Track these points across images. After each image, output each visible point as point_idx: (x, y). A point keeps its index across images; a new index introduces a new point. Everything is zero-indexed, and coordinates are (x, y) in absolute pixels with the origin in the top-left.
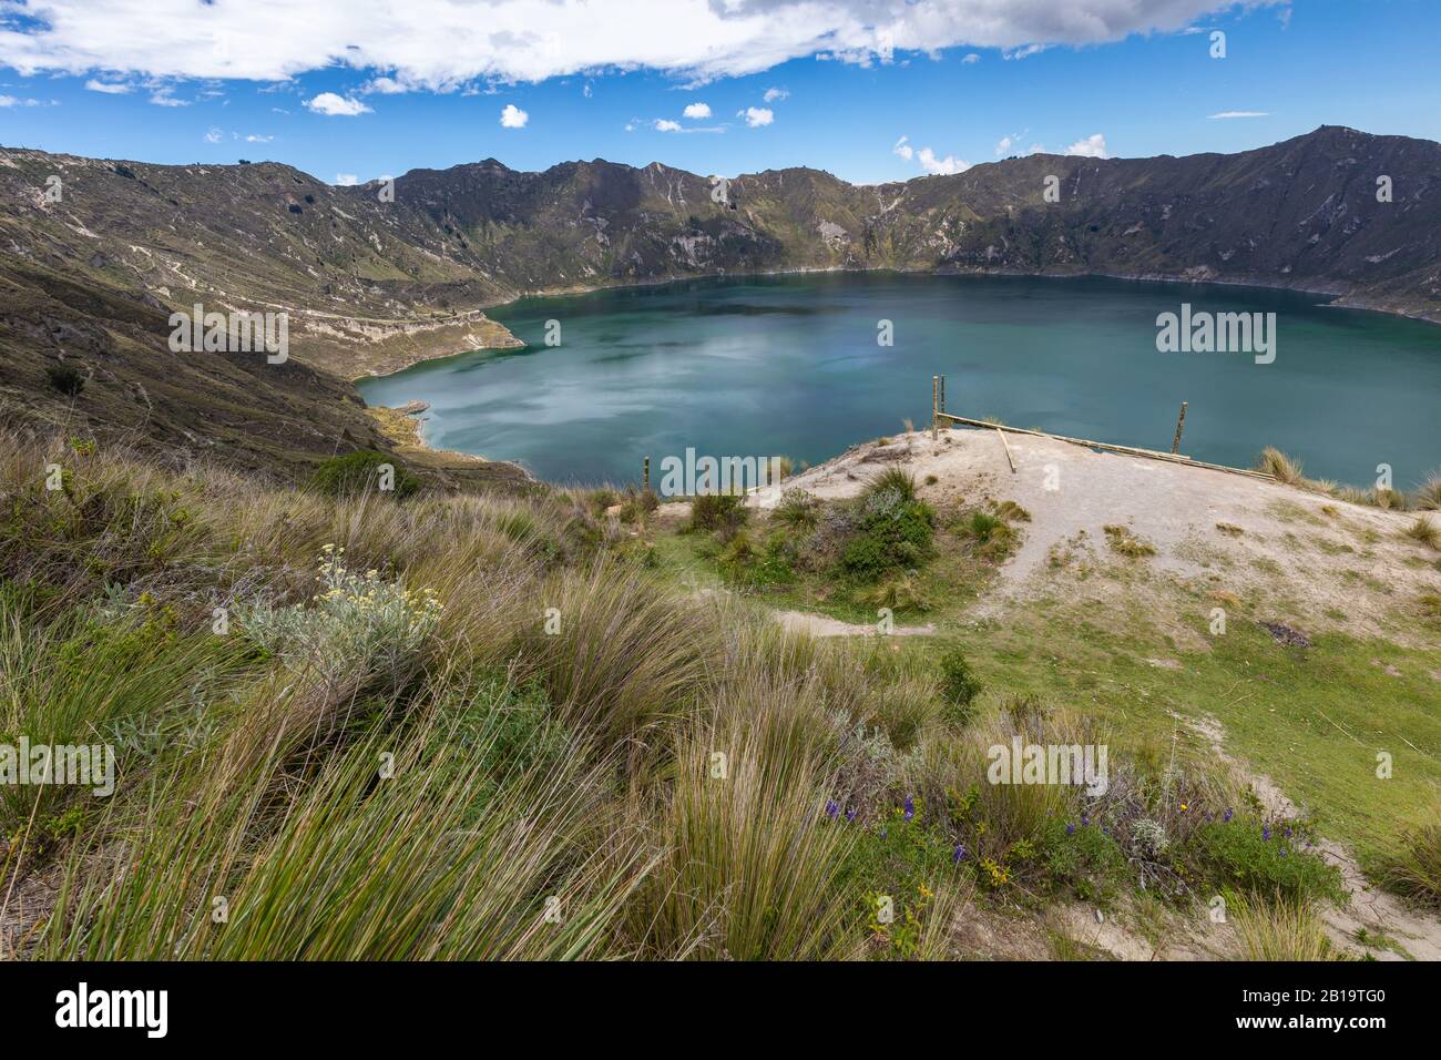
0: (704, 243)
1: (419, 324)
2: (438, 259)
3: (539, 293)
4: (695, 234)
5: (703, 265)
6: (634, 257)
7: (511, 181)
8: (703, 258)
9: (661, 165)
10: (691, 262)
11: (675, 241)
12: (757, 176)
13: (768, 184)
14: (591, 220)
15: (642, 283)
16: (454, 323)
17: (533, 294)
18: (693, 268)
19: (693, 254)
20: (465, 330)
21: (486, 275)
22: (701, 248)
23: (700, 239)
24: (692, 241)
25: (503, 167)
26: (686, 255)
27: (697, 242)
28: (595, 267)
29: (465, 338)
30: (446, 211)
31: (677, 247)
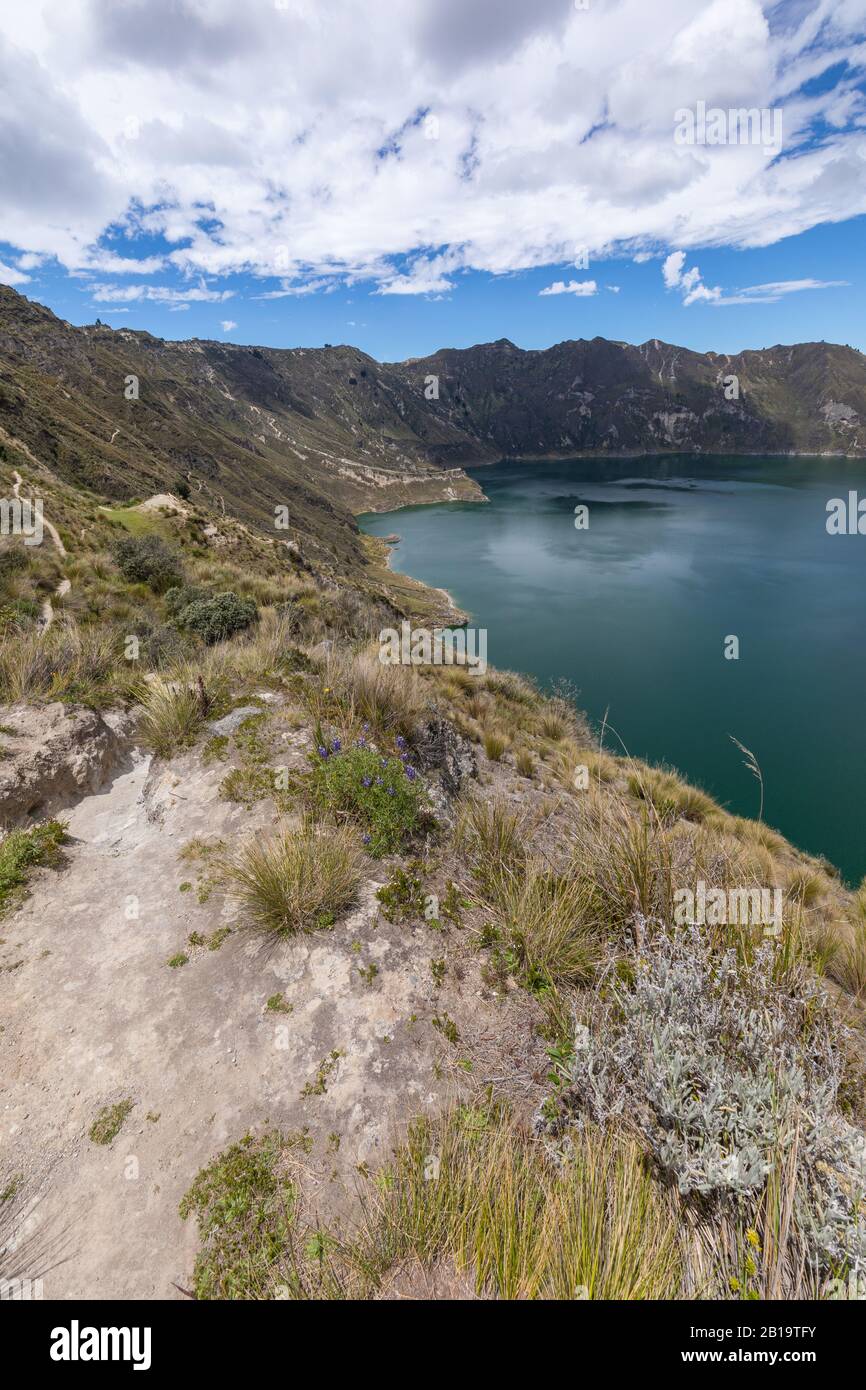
0: (686, 420)
1: (414, 476)
2: (444, 424)
3: (519, 457)
4: (678, 411)
5: (679, 441)
6: (611, 430)
7: (516, 359)
8: (682, 435)
9: (659, 342)
10: (668, 438)
11: (655, 416)
12: (764, 352)
13: (774, 360)
14: (578, 394)
15: (613, 455)
16: (440, 477)
17: (512, 458)
18: (669, 443)
19: (672, 430)
20: (447, 484)
21: (478, 439)
22: (681, 425)
23: (682, 416)
24: (674, 418)
25: (512, 346)
26: (665, 431)
27: (678, 419)
28: (573, 438)
29: (445, 490)
30: (458, 384)
31: (657, 422)
